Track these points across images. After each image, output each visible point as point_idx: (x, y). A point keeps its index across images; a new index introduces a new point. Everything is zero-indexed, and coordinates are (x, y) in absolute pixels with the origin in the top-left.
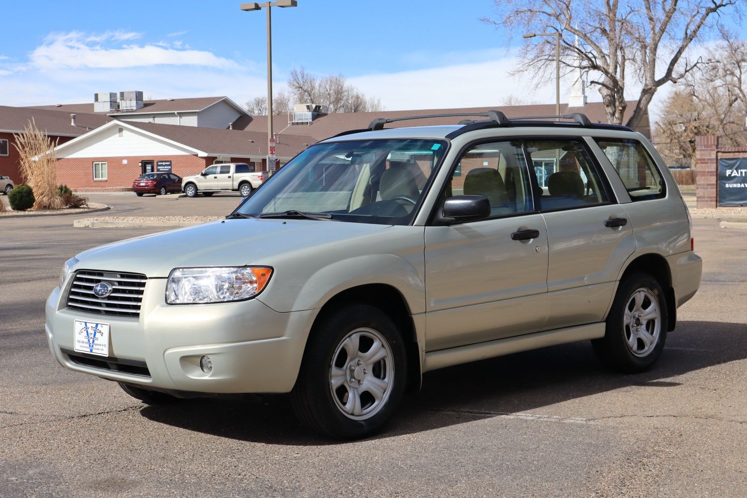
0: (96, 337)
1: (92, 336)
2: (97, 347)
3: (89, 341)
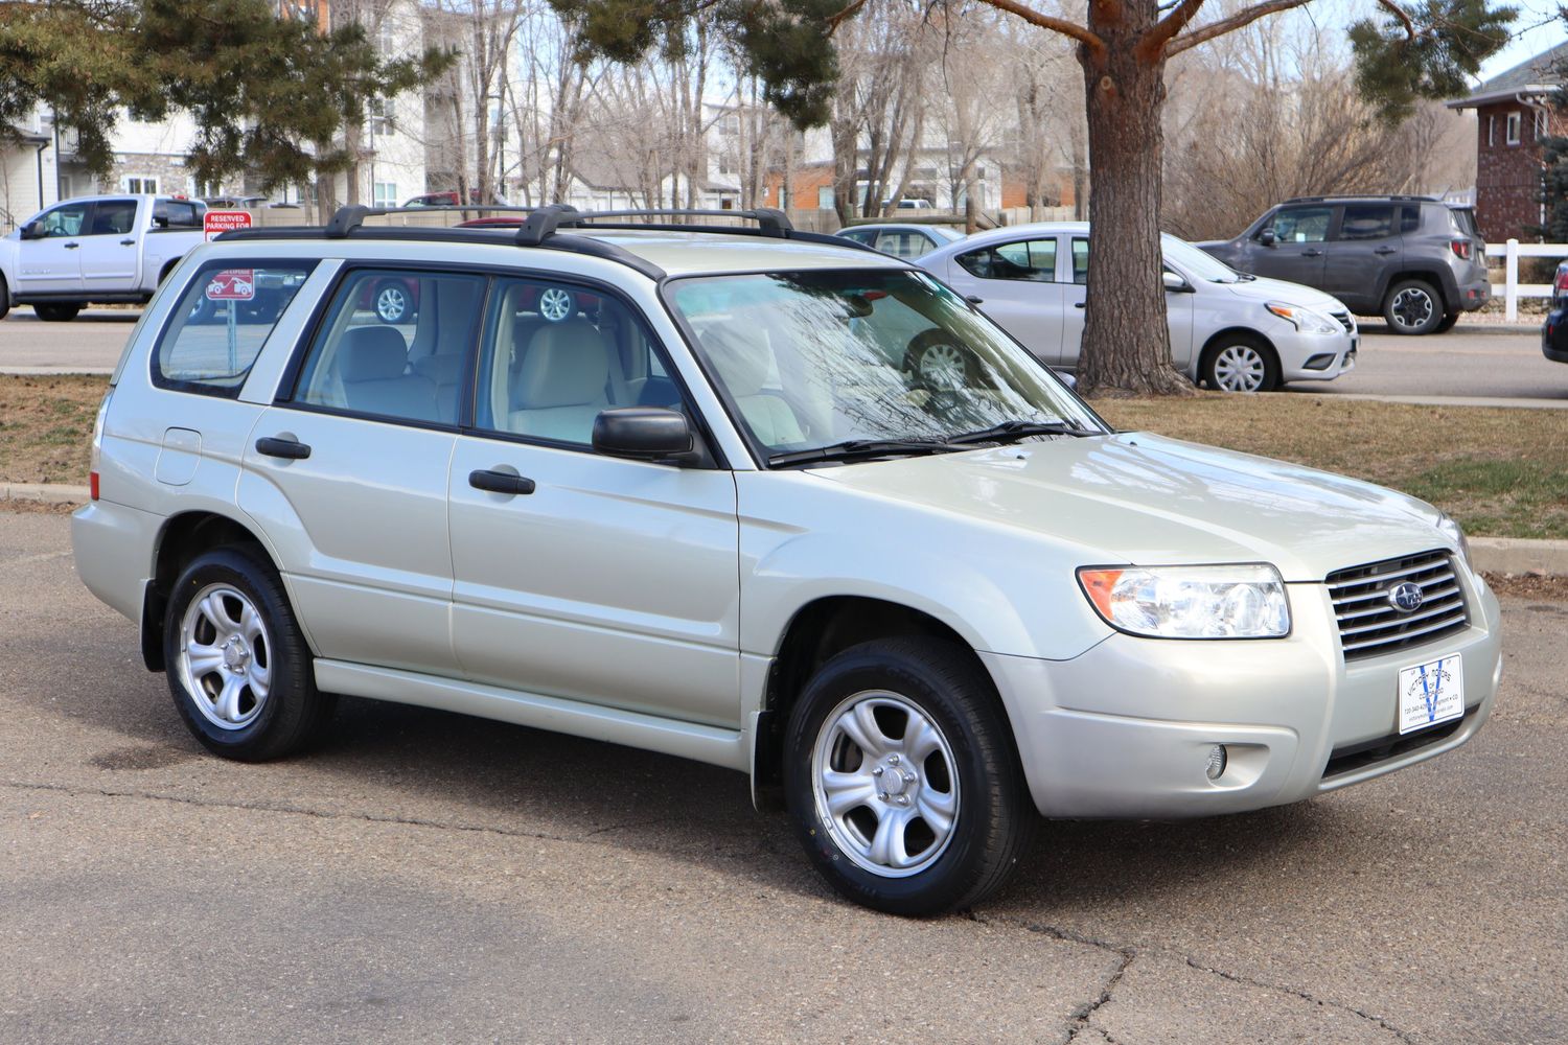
0: (1440, 687)
1: (1434, 688)
2: (1443, 705)
3: (1428, 700)
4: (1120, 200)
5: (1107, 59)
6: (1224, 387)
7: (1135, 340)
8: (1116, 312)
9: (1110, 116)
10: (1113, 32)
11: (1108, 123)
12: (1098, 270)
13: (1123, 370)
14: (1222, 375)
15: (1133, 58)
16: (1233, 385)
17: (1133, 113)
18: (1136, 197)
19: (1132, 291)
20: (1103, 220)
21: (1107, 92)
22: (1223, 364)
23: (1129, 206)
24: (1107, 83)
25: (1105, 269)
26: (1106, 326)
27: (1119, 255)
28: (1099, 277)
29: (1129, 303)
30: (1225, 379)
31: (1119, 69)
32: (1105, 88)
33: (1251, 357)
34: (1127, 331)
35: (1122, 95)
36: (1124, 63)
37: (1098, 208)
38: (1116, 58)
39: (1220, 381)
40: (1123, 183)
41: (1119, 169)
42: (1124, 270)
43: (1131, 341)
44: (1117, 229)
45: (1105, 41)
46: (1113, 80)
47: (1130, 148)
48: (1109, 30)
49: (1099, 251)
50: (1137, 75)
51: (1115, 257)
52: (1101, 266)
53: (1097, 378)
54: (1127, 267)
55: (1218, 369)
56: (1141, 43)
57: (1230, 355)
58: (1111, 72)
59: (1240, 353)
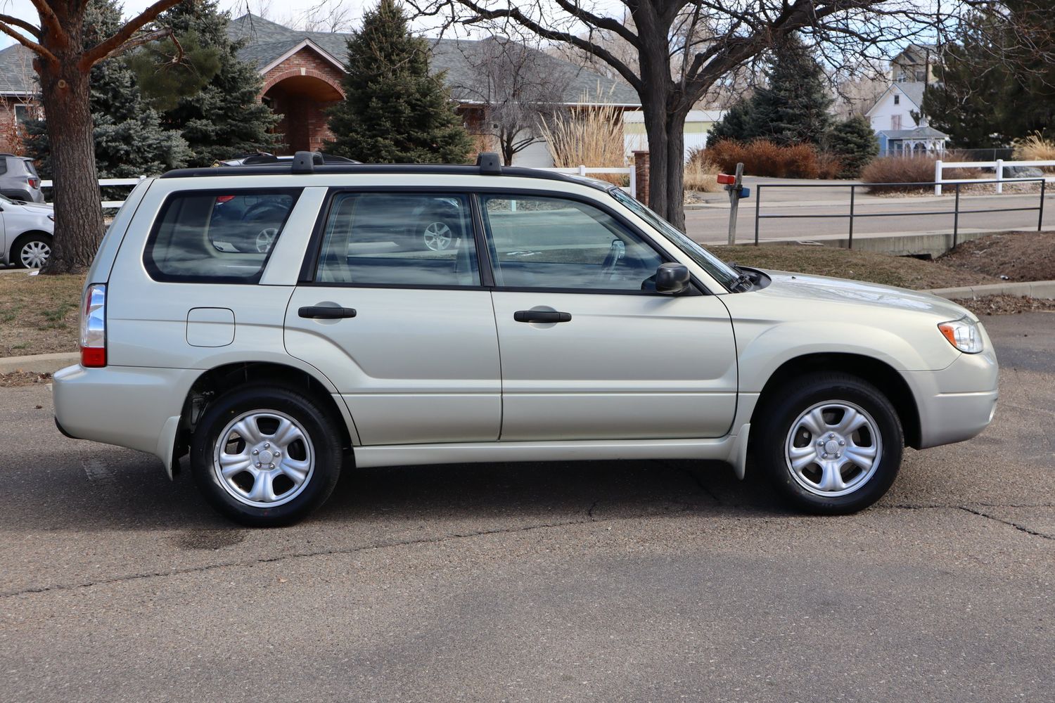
4: (76, 154)
5: (61, 70)
6: (28, 266)
7: (94, 237)
8: (81, 222)
9: (65, 104)
10: (63, 53)
11: (64, 108)
12: (66, 197)
13: (89, 256)
14: (26, 259)
15: (78, 69)
16: (34, 264)
17: (79, 102)
18: (86, 153)
19: (89, 208)
20: (66, 166)
21: (62, 89)
22: (26, 252)
23: (83, 158)
24: (62, 84)
25: (71, 196)
26: (75, 230)
27: (79, 188)
28: (67, 201)
29: (88, 215)
30: (28, 261)
31: (69, 75)
32: (61, 87)
33: (43, 247)
34: (88, 232)
35: (73, 91)
36: (72, 72)
37: (61, 159)
38: (67, 69)
39: (25, 263)
40: (77, 144)
41: (74, 136)
42: (83, 196)
43: (92, 239)
44: (76, 172)
45: (59, 58)
46: (67, 82)
47: (79, 123)
48: (60, 52)
49: (65, 186)
50: (80, 80)
51: (77, 189)
52: (68, 195)
53: (72, 261)
54: (85, 194)
55: (23, 256)
56: (81, 60)
57: (30, 247)
58: (64, 77)
59: (36, 246)
